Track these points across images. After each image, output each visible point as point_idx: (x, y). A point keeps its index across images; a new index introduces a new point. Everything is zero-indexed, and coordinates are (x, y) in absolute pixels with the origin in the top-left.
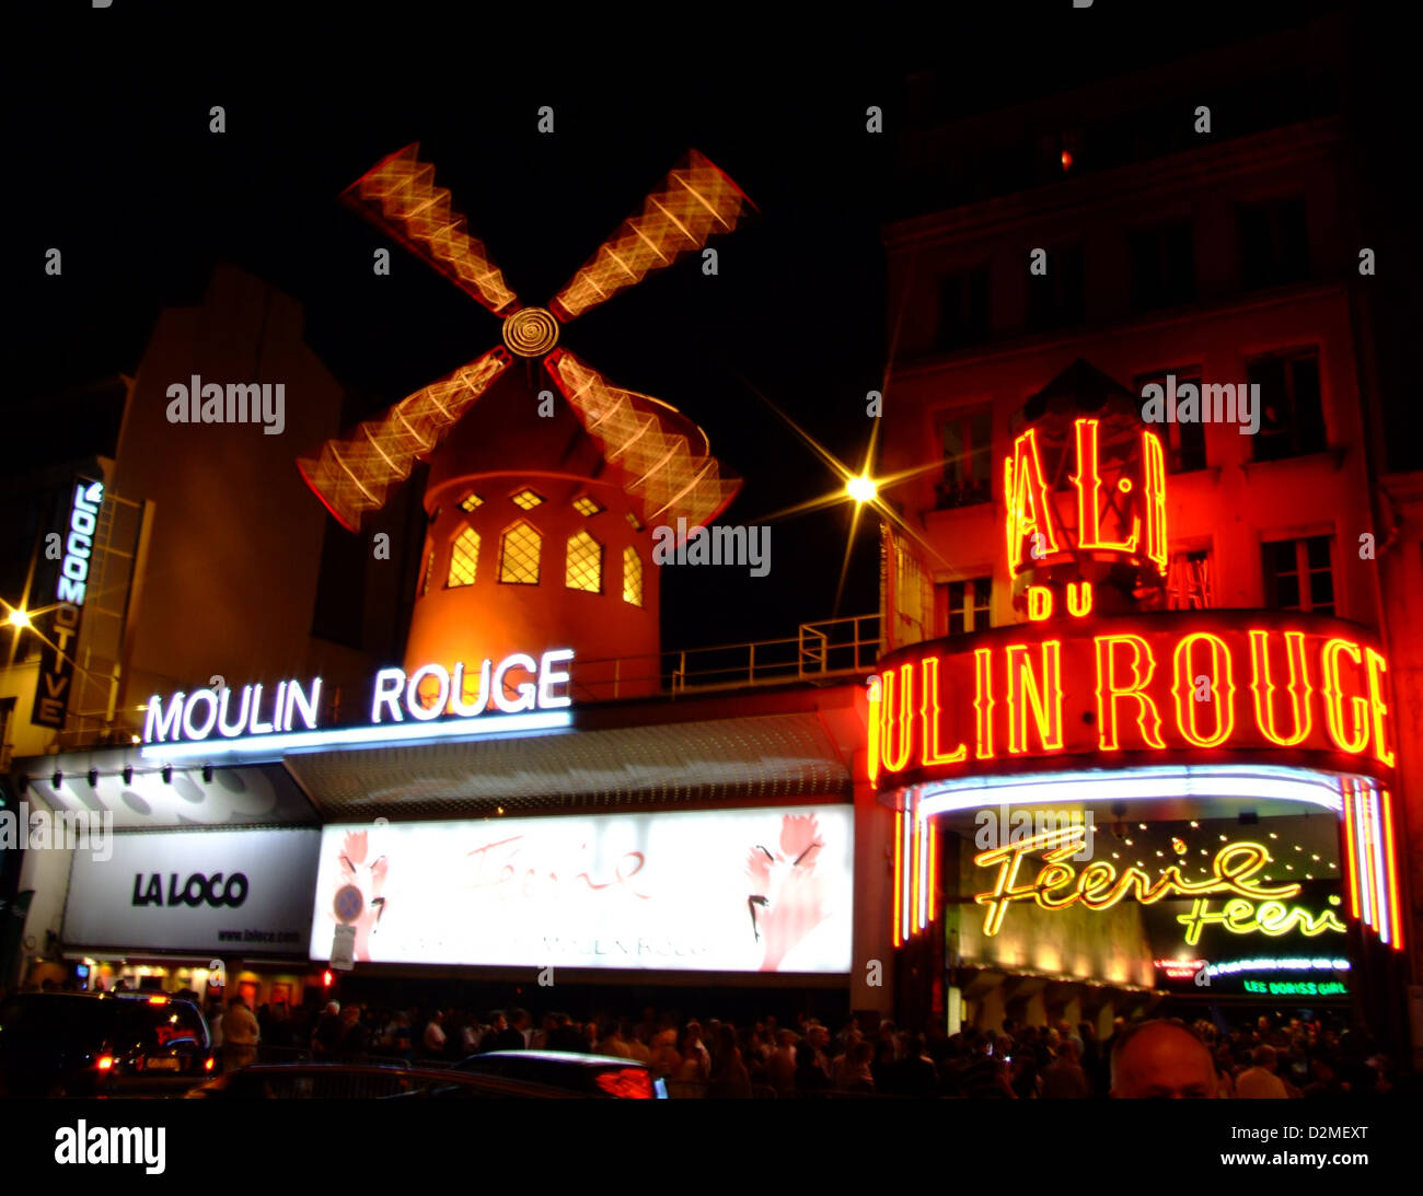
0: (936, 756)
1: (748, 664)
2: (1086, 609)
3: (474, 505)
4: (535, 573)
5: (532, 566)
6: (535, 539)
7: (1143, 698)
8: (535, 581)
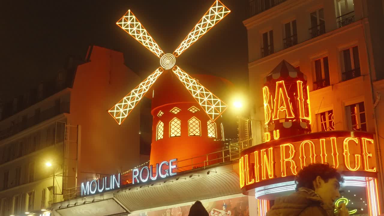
0: (249, 183)
1: (222, 157)
2: (278, 136)
3: (162, 114)
4: (180, 133)
5: (179, 131)
6: (179, 122)
7: (291, 161)
8: (180, 135)
